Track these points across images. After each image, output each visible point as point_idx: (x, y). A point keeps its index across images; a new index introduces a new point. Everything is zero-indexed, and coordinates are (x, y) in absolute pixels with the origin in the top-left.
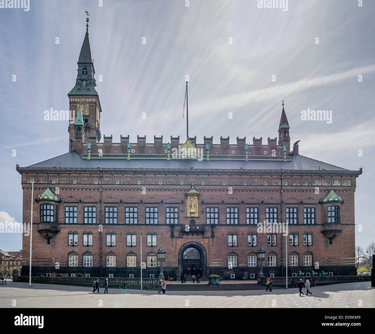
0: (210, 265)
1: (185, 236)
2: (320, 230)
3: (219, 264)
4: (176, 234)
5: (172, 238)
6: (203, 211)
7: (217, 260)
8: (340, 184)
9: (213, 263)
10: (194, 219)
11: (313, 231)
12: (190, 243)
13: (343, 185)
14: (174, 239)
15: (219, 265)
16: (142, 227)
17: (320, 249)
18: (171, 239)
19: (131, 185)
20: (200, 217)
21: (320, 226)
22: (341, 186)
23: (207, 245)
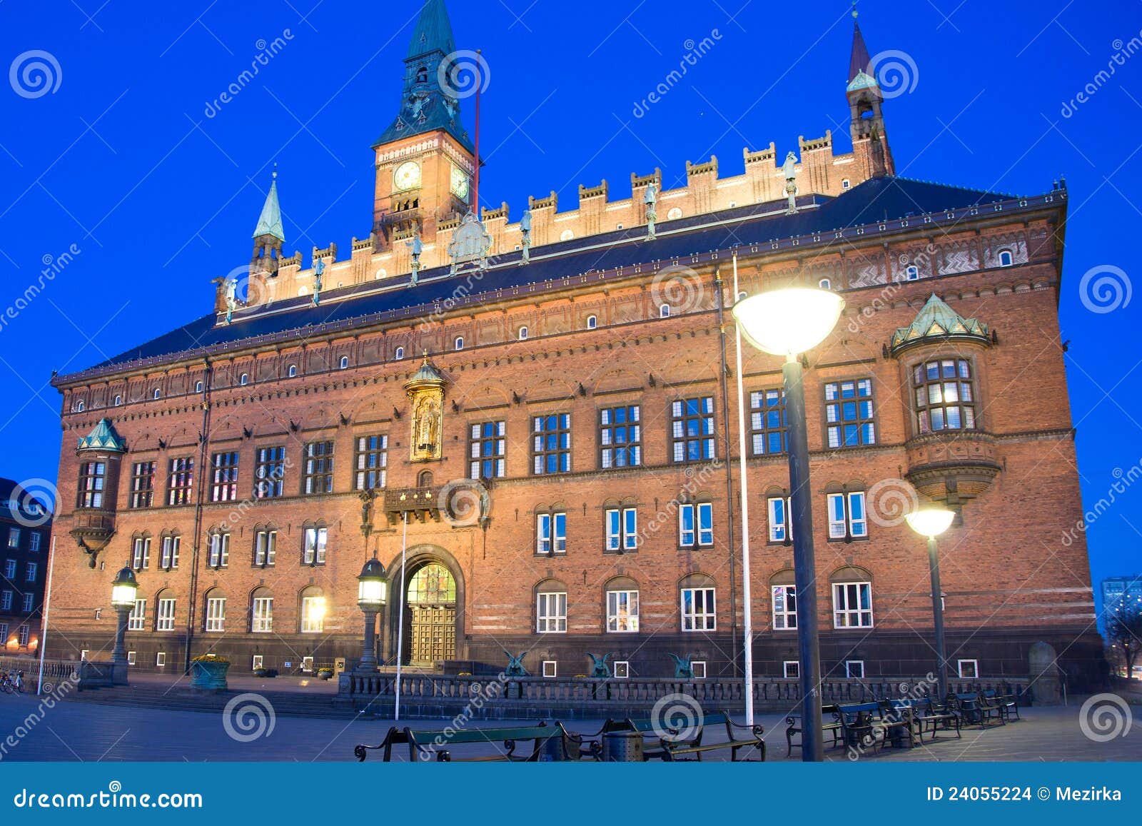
0: (475, 627)
1: (403, 526)
2: (900, 468)
3: (504, 623)
4: (379, 520)
5: (367, 535)
6: (456, 438)
7: (495, 606)
8: (976, 262)
9: (484, 618)
10: (431, 466)
11: (867, 475)
12: (417, 550)
13: (989, 265)
14: (372, 538)
15: (503, 627)
16: (293, 504)
17: (902, 553)
18: (364, 537)
19: (272, 381)
20: (446, 459)
21: (899, 450)
22: (982, 270)
23: (467, 553)
